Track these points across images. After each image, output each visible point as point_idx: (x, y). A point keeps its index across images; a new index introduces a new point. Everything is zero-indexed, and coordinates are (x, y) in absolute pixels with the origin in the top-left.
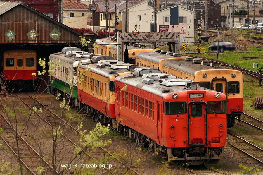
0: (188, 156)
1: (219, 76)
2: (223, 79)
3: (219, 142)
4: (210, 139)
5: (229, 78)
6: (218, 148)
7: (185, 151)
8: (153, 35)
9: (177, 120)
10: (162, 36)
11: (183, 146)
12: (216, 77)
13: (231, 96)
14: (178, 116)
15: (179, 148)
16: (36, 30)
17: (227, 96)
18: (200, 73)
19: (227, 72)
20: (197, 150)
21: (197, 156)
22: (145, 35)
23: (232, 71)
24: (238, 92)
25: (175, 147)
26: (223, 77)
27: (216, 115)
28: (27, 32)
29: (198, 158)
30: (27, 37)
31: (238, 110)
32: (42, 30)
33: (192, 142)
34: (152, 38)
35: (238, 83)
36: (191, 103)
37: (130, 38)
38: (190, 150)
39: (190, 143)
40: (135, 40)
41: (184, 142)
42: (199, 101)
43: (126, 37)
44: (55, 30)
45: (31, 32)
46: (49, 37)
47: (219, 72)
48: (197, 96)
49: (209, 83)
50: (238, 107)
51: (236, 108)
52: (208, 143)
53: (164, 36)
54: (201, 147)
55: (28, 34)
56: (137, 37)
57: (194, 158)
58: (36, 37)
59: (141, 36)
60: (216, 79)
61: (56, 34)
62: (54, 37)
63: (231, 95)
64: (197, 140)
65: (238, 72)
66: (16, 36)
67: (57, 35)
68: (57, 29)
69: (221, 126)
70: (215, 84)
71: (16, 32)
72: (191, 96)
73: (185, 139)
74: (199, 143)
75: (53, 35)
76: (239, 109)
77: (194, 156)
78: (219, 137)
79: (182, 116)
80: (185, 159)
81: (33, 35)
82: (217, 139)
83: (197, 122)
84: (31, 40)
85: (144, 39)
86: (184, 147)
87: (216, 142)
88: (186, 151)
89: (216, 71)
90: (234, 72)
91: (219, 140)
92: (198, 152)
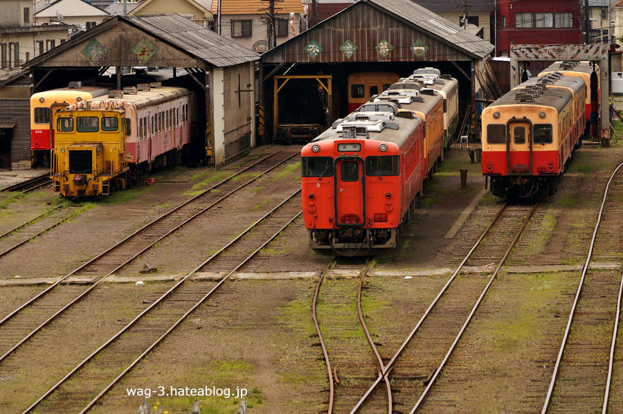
0: (336, 243)
1: (519, 116)
2: (525, 121)
3: (386, 221)
4: (370, 215)
5: (535, 119)
6: (385, 229)
7: (332, 235)
8: (566, 49)
9: (318, 185)
10: (579, 51)
11: (329, 226)
12: (514, 118)
13: (538, 148)
14: (320, 179)
15: (323, 230)
16: (388, 41)
17: (531, 147)
18: (490, 111)
19: (531, 110)
20: (349, 233)
21: (350, 242)
22: (553, 49)
23: (540, 108)
24: (549, 141)
25: (317, 228)
26: (525, 118)
27: (381, 179)
28: (375, 44)
29: (352, 245)
30: (375, 52)
31: (549, 170)
32: (398, 41)
33: (343, 221)
34: (564, 53)
35: (549, 126)
36: (339, 160)
37: (530, 55)
38: (341, 233)
39: (340, 223)
40: (537, 57)
41: (331, 221)
42: (352, 156)
43: (523, 52)
44: (418, 41)
45: (381, 44)
46: (410, 52)
47: (519, 109)
48: (350, 148)
49: (503, 126)
50: (551, 165)
51: (546, 166)
52: (367, 222)
53: (582, 51)
54: (355, 228)
55: (376, 48)
56: (540, 52)
57: (346, 246)
58: (389, 52)
59: (546, 50)
60: (513, 121)
61: (421, 48)
62: (418, 52)
63: (539, 145)
64: (351, 216)
65: (551, 109)
66: (357, 50)
67: (423, 48)
68: (423, 40)
69: (389, 196)
70: (513, 127)
71: (358, 45)
72: (341, 148)
73: (332, 215)
74: (354, 223)
75: (415, 48)
76: (551, 168)
77: (346, 242)
78: (385, 212)
79: (326, 180)
80: (332, 246)
81: (384, 48)
82: (383, 216)
83: (350, 190)
84: (381, 56)
85: (551, 54)
86: (330, 228)
87: (380, 221)
88: (334, 234)
89: (515, 107)
90: (544, 110)
91: (387, 217)
92: (350, 236)
